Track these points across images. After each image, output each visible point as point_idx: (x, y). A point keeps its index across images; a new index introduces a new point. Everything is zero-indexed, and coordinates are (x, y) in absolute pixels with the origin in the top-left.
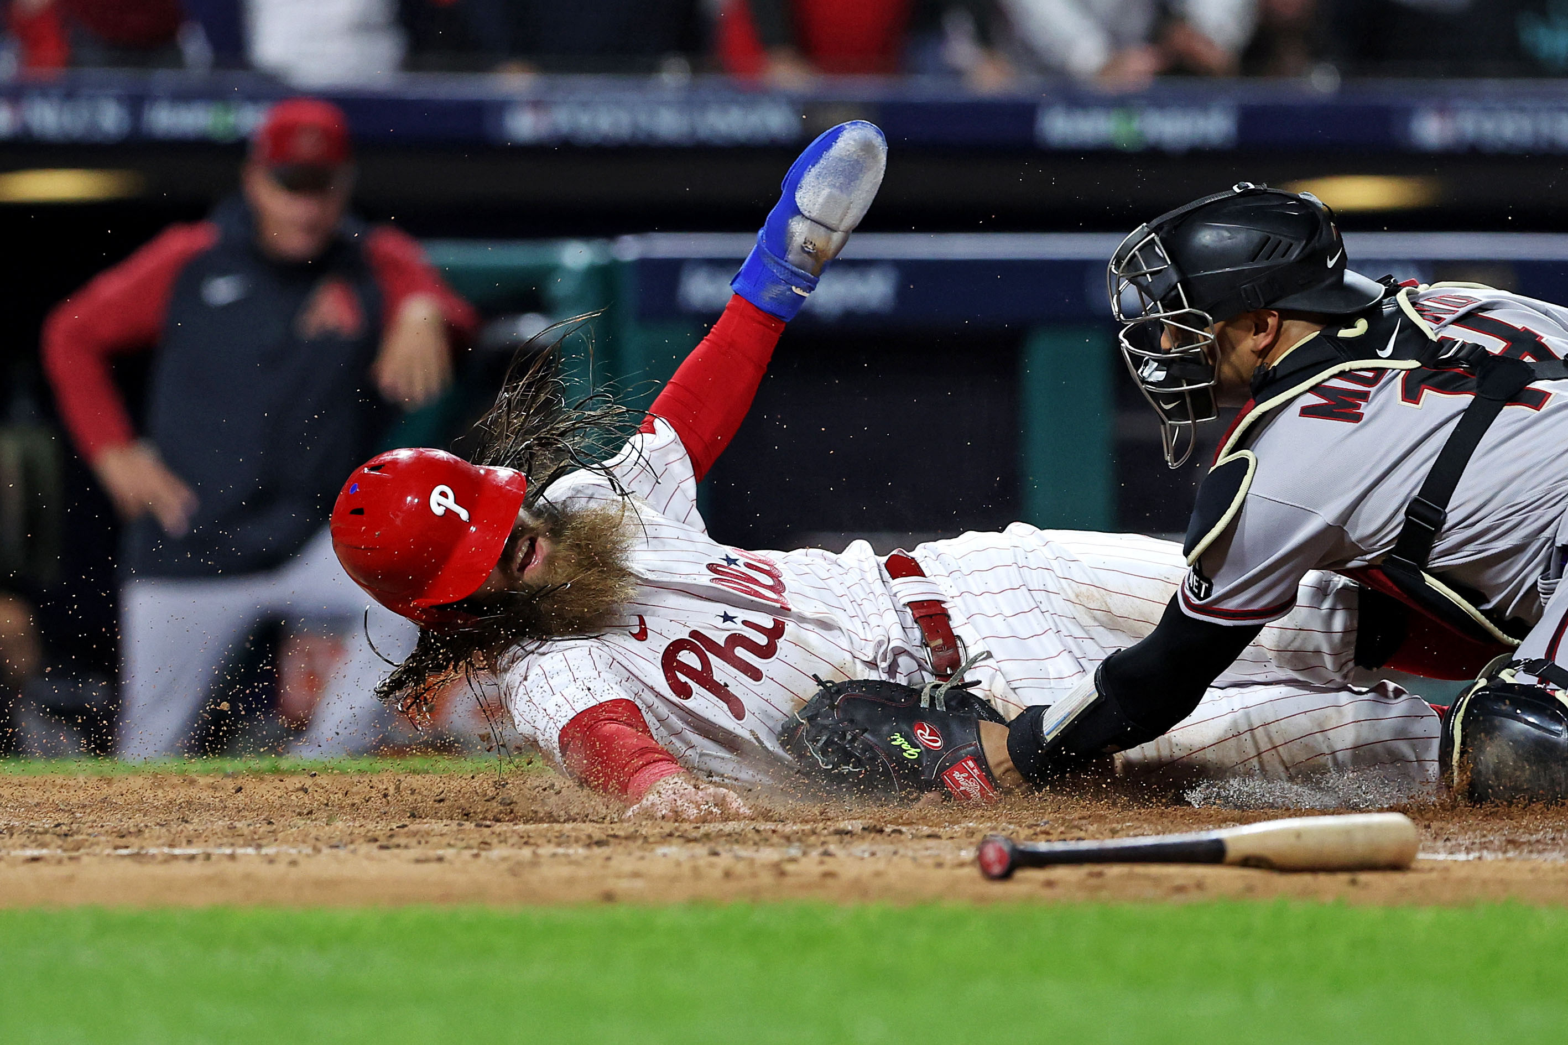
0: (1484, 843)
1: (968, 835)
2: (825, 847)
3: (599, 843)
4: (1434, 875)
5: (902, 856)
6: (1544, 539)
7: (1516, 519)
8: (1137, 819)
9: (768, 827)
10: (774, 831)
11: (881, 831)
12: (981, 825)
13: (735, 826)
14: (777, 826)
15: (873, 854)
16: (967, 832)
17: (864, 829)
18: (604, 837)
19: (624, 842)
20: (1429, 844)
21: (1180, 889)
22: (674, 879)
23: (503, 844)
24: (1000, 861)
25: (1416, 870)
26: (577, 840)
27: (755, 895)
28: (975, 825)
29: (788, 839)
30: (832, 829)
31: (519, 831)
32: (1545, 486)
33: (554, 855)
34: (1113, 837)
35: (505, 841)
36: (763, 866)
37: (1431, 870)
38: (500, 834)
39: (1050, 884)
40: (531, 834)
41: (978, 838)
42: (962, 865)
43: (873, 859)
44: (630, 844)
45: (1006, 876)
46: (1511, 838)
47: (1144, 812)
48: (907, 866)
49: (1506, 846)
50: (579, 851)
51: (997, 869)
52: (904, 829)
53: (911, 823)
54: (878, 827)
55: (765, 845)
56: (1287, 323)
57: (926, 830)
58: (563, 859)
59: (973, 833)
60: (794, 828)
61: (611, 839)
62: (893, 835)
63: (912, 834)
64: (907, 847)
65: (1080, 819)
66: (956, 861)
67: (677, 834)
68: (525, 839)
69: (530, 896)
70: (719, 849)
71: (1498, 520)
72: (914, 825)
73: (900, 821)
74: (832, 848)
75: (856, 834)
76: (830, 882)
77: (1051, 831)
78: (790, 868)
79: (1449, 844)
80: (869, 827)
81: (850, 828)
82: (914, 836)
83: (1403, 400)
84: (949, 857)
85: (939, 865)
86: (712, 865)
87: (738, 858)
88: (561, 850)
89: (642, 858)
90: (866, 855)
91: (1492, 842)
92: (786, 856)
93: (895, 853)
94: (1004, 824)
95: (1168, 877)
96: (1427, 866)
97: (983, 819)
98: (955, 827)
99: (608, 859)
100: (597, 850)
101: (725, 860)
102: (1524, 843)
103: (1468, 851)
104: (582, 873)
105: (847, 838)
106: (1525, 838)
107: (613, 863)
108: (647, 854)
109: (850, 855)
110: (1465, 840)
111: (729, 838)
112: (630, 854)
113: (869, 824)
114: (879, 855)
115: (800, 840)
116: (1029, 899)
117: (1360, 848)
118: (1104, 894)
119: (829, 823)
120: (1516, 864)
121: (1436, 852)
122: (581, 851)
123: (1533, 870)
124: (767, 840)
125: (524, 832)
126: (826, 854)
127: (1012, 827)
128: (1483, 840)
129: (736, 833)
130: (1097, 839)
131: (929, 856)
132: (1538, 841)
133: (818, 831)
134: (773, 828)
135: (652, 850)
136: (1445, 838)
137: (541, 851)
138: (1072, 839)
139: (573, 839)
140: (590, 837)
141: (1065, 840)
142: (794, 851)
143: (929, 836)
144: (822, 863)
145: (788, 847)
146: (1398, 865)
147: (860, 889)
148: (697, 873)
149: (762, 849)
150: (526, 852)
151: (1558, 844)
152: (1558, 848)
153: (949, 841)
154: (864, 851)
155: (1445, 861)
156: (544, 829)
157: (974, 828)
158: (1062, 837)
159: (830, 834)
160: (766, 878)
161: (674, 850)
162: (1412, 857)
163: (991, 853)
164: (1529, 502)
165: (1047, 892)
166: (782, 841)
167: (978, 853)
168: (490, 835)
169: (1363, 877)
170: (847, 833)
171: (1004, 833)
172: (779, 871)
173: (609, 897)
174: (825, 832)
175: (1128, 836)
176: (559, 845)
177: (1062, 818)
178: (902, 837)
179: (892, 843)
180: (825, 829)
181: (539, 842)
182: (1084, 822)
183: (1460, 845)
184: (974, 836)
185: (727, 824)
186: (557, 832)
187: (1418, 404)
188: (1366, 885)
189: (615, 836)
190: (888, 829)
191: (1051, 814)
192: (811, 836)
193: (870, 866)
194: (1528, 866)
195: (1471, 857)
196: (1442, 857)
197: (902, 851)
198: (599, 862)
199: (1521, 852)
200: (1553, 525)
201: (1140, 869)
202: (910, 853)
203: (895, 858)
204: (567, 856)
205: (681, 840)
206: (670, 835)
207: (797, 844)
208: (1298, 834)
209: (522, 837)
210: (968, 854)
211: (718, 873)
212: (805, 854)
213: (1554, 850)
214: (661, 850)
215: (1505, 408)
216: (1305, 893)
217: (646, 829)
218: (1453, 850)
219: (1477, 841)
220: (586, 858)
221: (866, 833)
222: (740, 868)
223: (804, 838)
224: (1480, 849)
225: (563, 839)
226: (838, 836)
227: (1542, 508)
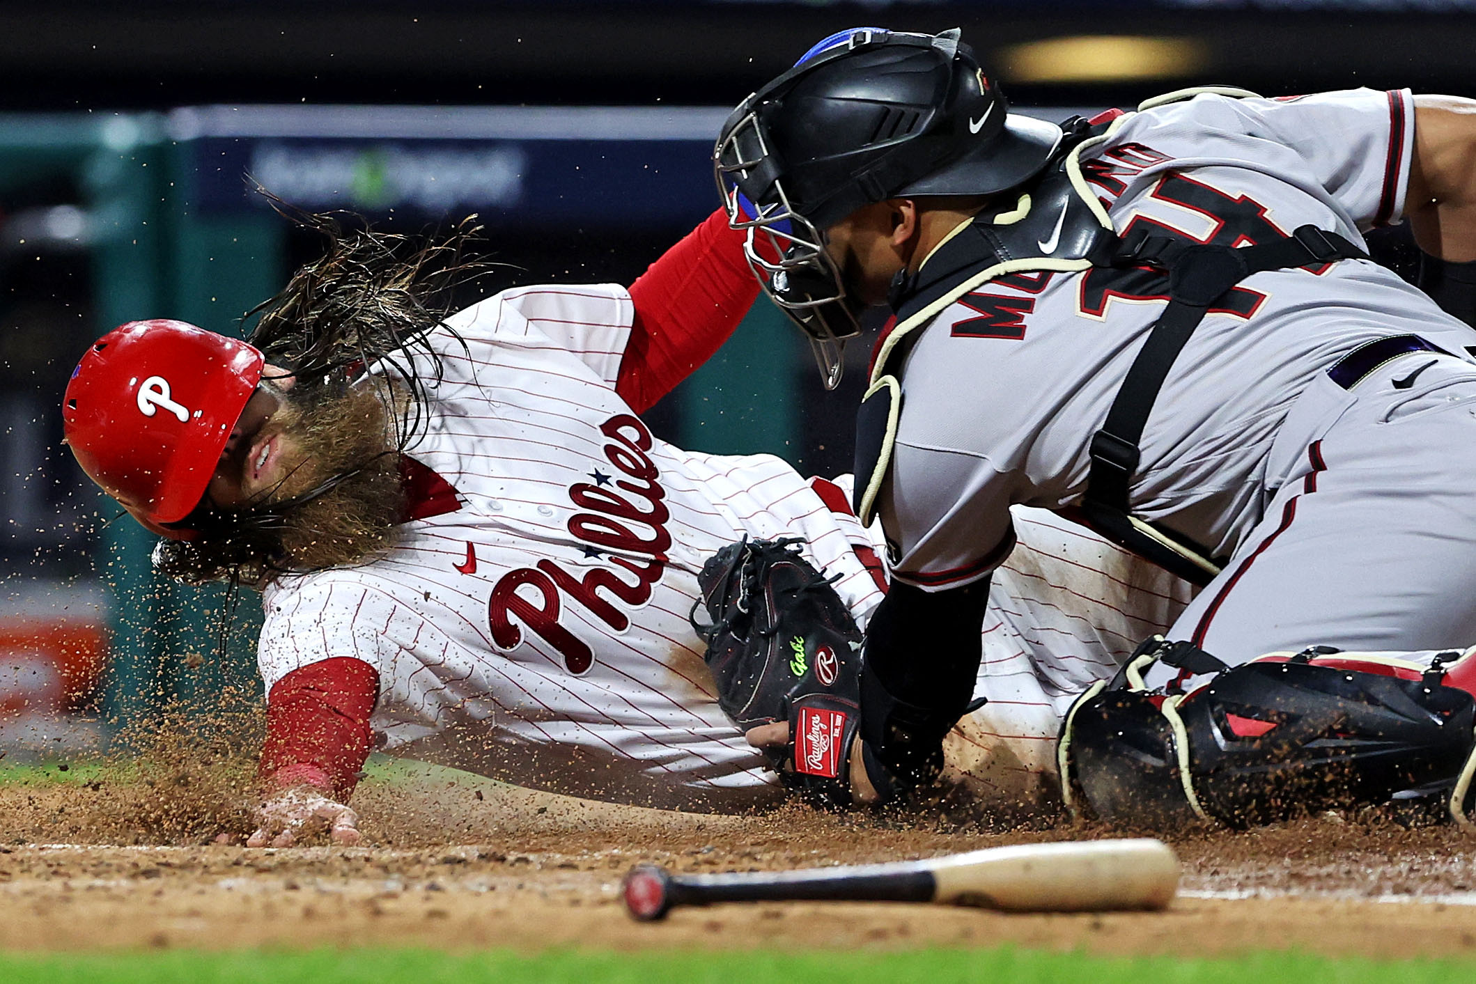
0: (1262, 877)
1: (611, 865)
2: (432, 879)
3: (148, 874)
4: (1198, 918)
5: (530, 891)
6: (1250, 484)
7: (1215, 458)
8: (825, 845)
9: (360, 854)
10: (367, 860)
11: (503, 859)
12: (628, 853)
13: (319, 853)
14: (371, 853)
15: (493, 889)
16: (611, 861)
17: (481, 857)
18: (154, 866)
19: (179, 872)
20: (1192, 878)
21: (878, 934)
22: (243, 919)
23: (26, 875)
24: (652, 898)
25: (1175, 912)
26: (120, 870)
27: (344, 939)
28: (620, 852)
29: (385, 868)
30: (440, 857)
31: (46, 858)
32: (1249, 415)
33: (90, 888)
34: (794, 869)
35: (29, 870)
36: (353, 902)
37: (1196, 911)
38: (22, 861)
39: (714, 927)
40: (62, 862)
41: (624, 868)
42: (604, 902)
43: (492, 894)
44: (187, 873)
45: (660, 916)
46: (1295, 871)
47: (834, 837)
48: (535, 904)
49: (1288, 882)
50: (121, 883)
51: (647, 908)
52: (531, 857)
53: (541, 850)
54: (499, 854)
55: (355, 877)
56: (927, 215)
57: (558, 858)
58: (103, 894)
59: (618, 862)
60: (393, 855)
61: (162, 868)
62: (517, 865)
63: (541, 863)
64: (535, 881)
65: (752, 845)
66: (598, 898)
67: (245, 862)
68: (54, 868)
69: (59, 939)
70: (298, 881)
71: (1193, 460)
72: (543, 852)
73: (527, 847)
74: (441, 880)
75: (470, 863)
76: (437, 923)
77: (717, 860)
78: (388, 905)
79: (1217, 878)
80: (487, 854)
81: (463, 855)
82: (544, 866)
83: (1082, 311)
84: (587, 893)
85: (576, 903)
86: (290, 902)
87: (322, 893)
88: (99, 882)
89: (202, 892)
90: (484, 889)
91: (1271, 876)
92: (382, 891)
93: (521, 887)
94: (658, 851)
95: (863, 919)
96: (1190, 906)
97: (631, 844)
98: (596, 854)
99: (159, 893)
100: (144, 882)
101: (306, 895)
102: (1309, 878)
103: (1241, 887)
104: (125, 910)
105: (459, 868)
106: (1311, 872)
107: (165, 899)
108: (208, 888)
109: (464, 889)
110: (1237, 873)
111: (311, 868)
112: (186, 887)
113: (487, 851)
114: (499, 888)
115: (399, 870)
116: (688, 946)
117: (1105, 884)
118: (782, 939)
119: (437, 849)
120: (1300, 905)
121: (1200, 888)
122: (125, 883)
123: (1322, 912)
124: (358, 870)
125: (53, 858)
126: (433, 887)
127: (668, 854)
128: (1260, 873)
129: (319, 862)
130: (774, 870)
131: (562, 892)
132: (1329, 875)
133: (422, 858)
134: (367, 855)
135: (214, 882)
136: (1212, 871)
137: (73, 883)
138: (742, 871)
139: (114, 868)
140: (135, 865)
141: (733, 871)
142: (393, 885)
143: (562, 866)
144: (427, 899)
145: (386, 879)
146: (1153, 905)
147: (475, 932)
148: (270, 911)
149: (352, 881)
150: (56, 885)
151: (1354, 879)
152: (1354, 884)
153: (589, 873)
154: (481, 885)
155: (1211, 900)
156: (78, 855)
157: (619, 856)
158: (731, 867)
159: (438, 863)
160: (357, 919)
161: (241, 883)
162: (1170, 895)
163: (640, 888)
164: (1228, 436)
165: (713, 938)
166: (379, 871)
167: (624, 887)
168: (9, 862)
169: (1110, 920)
170: (460, 861)
171: (657, 863)
172: (373, 909)
173: (160, 942)
174: (432, 860)
175: (813, 867)
176: (97, 875)
177: (731, 844)
178: (529, 867)
179: (515, 874)
180: (431, 856)
181: (71, 872)
182: (758, 849)
183: (1231, 880)
184: (620, 866)
185: (309, 851)
186: (95, 858)
187: (1100, 315)
188: (1113, 930)
189: (168, 865)
190: (511, 857)
191: (717, 839)
192: (414, 865)
193: (488, 904)
194: (1316, 907)
195: (1246, 894)
196: (1207, 894)
197: (528, 885)
198: (147, 897)
199: (1308, 889)
200: (1259, 466)
201: (828, 909)
202: (539, 887)
203: (521, 894)
204: (106, 889)
205: (250, 870)
206: (237, 863)
207: (396, 876)
208: (1027, 865)
209: (50, 866)
210: (612, 889)
211: (296, 911)
212: (406, 888)
213: (1348, 887)
214: (226, 882)
215: (1208, 315)
216: (1035, 940)
217: (206, 856)
218: (1223, 885)
219: (1253, 875)
220: (131, 891)
221: (483, 862)
222: (325, 906)
223: (405, 868)
224: (1257, 886)
225: (102, 868)
226: (448, 866)
227: (1246, 445)
